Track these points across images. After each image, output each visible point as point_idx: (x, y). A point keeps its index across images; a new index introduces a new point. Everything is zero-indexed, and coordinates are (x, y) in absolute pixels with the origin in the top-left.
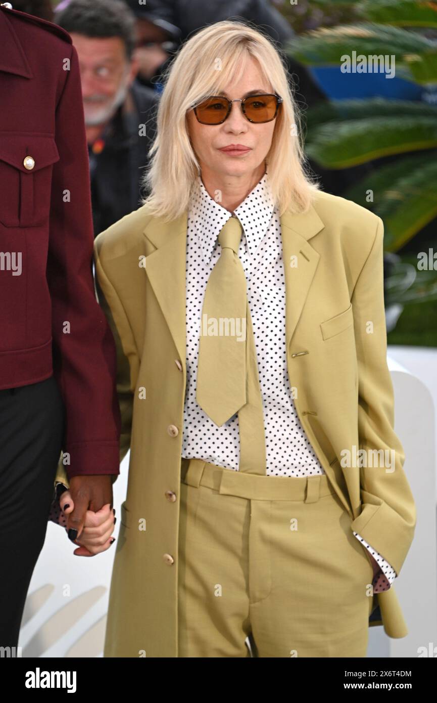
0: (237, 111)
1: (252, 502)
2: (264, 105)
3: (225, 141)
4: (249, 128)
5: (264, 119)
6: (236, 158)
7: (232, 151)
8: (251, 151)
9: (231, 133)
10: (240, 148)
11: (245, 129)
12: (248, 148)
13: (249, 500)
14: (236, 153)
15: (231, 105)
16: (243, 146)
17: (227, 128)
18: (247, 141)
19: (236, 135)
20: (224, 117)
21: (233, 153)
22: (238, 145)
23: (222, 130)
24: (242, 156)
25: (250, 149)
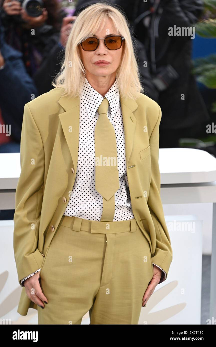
0: (102, 45)
1: (107, 235)
2: (115, 41)
3: (96, 59)
4: (108, 52)
5: (115, 48)
6: (102, 67)
7: (100, 63)
8: (110, 64)
9: (99, 55)
10: (104, 62)
11: (106, 53)
12: (108, 62)
13: (105, 235)
14: (102, 65)
15: (99, 41)
16: (106, 61)
17: (97, 53)
18: (108, 59)
19: (102, 56)
20: (96, 48)
21: (101, 65)
22: (103, 61)
23: (95, 54)
24: (105, 66)
25: (109, 63)
